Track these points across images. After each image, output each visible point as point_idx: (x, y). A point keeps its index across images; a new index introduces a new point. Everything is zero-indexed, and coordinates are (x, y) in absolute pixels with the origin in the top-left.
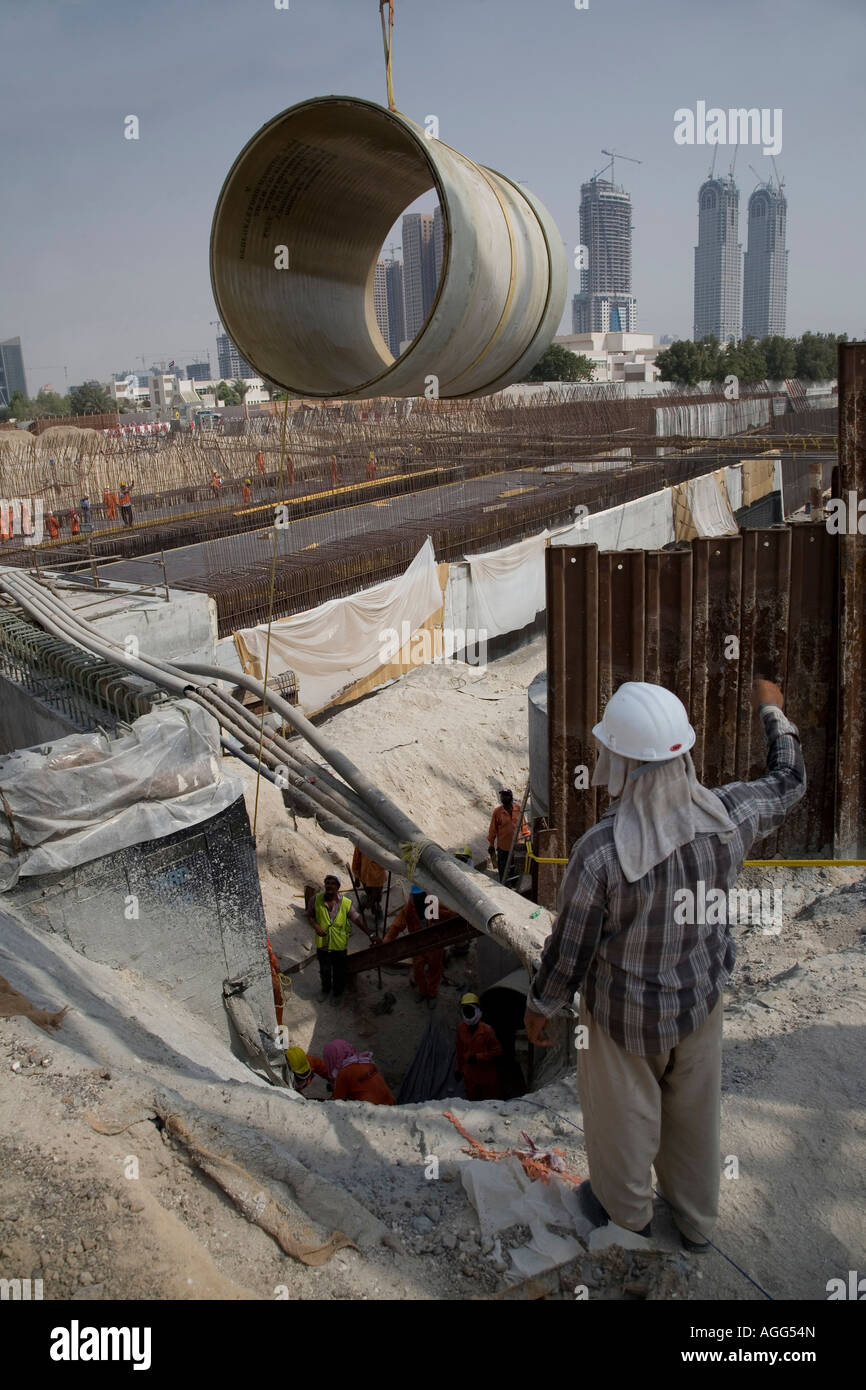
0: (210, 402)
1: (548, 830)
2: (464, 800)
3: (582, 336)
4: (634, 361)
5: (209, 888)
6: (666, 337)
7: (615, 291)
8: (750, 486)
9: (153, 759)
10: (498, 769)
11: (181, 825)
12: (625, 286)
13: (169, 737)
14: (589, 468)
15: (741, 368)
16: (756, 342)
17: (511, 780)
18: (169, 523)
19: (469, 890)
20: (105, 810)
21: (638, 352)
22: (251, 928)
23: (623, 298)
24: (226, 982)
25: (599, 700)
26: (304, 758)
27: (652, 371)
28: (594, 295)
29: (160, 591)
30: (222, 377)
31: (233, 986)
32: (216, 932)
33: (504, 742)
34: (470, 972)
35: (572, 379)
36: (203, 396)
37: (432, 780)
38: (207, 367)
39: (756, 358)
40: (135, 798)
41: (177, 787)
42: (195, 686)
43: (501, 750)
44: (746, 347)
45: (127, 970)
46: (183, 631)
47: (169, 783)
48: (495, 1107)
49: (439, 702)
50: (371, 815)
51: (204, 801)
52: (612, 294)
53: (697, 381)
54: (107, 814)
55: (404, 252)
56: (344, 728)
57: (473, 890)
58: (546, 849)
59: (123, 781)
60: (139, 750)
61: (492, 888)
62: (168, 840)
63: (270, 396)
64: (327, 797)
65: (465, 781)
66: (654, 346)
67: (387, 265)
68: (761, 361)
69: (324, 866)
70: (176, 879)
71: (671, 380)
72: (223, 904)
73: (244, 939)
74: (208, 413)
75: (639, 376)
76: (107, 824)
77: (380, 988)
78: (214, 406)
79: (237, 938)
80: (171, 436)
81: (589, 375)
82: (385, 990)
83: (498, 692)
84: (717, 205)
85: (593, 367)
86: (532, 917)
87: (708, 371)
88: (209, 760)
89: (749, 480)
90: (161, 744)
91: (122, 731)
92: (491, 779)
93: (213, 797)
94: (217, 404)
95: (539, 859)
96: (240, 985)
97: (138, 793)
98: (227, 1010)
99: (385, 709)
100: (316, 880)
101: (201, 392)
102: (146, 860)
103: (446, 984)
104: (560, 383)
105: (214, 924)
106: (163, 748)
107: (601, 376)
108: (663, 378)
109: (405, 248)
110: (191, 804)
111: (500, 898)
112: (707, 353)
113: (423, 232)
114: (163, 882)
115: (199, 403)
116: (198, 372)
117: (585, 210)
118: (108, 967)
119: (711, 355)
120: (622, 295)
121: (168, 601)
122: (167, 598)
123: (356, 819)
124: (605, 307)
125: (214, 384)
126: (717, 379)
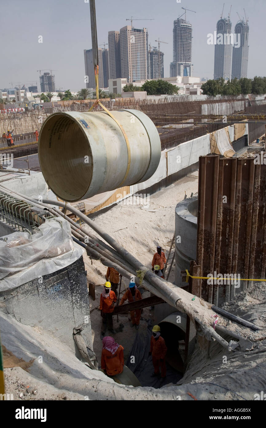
0: (38, 101)
1: (197, 266)
2: (145, 250)
3: (174, 78)
4: (193, 87)
5: (69, 292)
6: (203, 78)
7: (186, 61)
8: (237, 133)
9: (49, 242)
10: (157, 238)
11: (60, 268)
12: (189, 59)
13: (54, 232)
14: (181, 126)
15: (232, 90)
16: (238, 80)
17: (161, 242)
18: (27, 145)
19: (166, 289)
20: (30, 263)
21: (195, 84)
22: (84, 307)
23: (188, 64)
24: (74, 329)
25: (217, 216)
26: (93, 236)
27: (200, 91)
28: (178, 63)
29: (26, 171)
30: (42, 92)
31: (77, 330)
32: (71, 309)
33: (159, 228)
34: (151, 315)
35: (171, 94)
36: (36, 98)
37: (133, 242)
38: (36, 88)
39: (238, 86)
40: (41, 258)
41: (57, 253)
42: (48, 208)
43: (158, 231)
44: (234, 82)
45: (37, 327)
46: (35, 186)
47: (54, 251)
48: (207, 389)
49: (134, 213)
50: (122, 258)
51: (67, 258)
52: (185, 62)
53: (216, 94)
54: (30, 265)
55: (109, 46)
56: (99, 223)
57: (168, 289)
58: (196, 273)
59: (37, 251)
60: (42, 238)
61: (175, 288)
62: (54, 274)
63: (61, 99)
64: (104, 251)
65: (145, 242)
66: (200, 82)
67: (103, 50)
68: (239, 87)
69: (95, 275)
70: (56, 289)
71: (207, 94)
72: (74, 298)
73: (81, 311)
74: (38, 105)
75: (195, 93)
76: (30, 269)
77: (118, 322)
78: (40, 102)
79: (79, 311)
80: (25, 113)
81: (177, 92)
82: (120, 322)
83: (154, 209)
84: (223, 29)
85: (179, 89)
86: (192, 300)
87: (220, 91)
88: (69, 241)
89: (237, 131)
90: (51, 235)
91: (34, 230)
92: (154, 241)
93: (71, 256)
94: (41, 102)
95: (193, 277)
96: (79, 329)
97: (43, 255)
98: (74, 340)
99: (114, 216)
100: (92, 281)
101: (35, 97)
102: (45, 282)
103: (142, 319)
104: (167, 95)
105: (71, 306)
106: (52, 237)
107: (182, 92)
108: (204, 94)
109: (109, 44)
110: (63, 259)
111: (178, 292)
112: (220, 84)
113: (116, 38)
114: (51, 291)
115: (34, 101)
116: (33, 89)
117: (175, 31)
118: (30, 326)
119: (221, 85)
120: (188, 63)
121: (29, 175)
122: (29, 174)
123: (117, 261)
124: (182, 67)
125: (40, 93)
126: (223, 94)
